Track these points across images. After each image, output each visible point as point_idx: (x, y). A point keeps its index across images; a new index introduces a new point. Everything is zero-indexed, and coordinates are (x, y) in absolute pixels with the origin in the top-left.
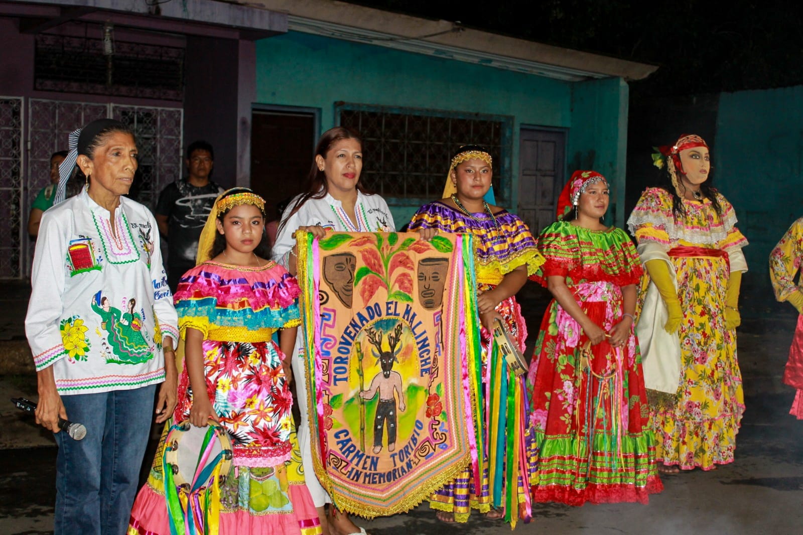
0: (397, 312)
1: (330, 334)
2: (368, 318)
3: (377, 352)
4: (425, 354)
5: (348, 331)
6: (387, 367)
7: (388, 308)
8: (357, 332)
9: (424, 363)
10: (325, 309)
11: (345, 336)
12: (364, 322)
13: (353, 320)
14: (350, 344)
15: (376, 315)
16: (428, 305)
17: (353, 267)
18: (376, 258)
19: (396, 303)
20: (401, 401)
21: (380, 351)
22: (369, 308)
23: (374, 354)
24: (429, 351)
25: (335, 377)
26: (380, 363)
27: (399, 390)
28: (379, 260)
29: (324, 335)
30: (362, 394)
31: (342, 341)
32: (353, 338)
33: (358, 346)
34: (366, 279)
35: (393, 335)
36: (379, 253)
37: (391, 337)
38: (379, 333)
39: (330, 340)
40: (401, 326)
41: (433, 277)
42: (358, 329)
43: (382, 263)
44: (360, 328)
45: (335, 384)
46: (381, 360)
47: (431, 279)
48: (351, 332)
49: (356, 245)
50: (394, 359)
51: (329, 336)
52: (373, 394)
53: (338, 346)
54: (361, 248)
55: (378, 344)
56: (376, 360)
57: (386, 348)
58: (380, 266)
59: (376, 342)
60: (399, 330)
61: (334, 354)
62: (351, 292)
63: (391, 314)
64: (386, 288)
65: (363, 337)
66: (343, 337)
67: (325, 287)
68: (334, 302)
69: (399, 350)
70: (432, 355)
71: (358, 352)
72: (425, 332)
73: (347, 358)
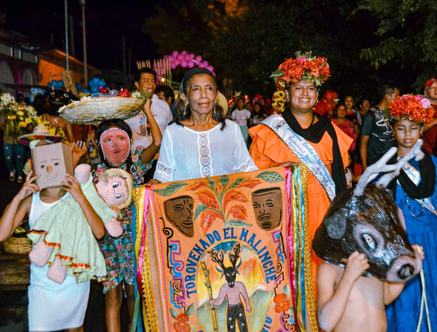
0: (234, 235)
1: (179, 259)
2: (209, 243)
3: (220, 268)
4: (268, 265)
5: (192, 255)
6: (231, 279)
7: (225, 234)
8: (201, 254)
9: (268, 272)
10: (172, 241)
11: (190, 259)
12: (206, 246)
13: (196, 245)
14: (195, 264)
15: (215, 240)
16: (266, 226)
17: (191, 206)
18: (211, 196)
19: (232, 229)
20: (248, 304)
21: (223, 266)
22: (208, 236)
23: (218, 270)
24: (271, 263)
25: (187, 291)
26: (224, 276)
27: (245, 296)
28: (213, 198)
29: (175, 261)
30: (211, 302)
31: (189, 263)
32: (198, 260)
33: (203, 265)
34: (203, 214)
35: (233, 253)
36: (213, 193)
37: (232, 255)
38: (220, 253)
39: (180, 264)
40: (239, 246)
41: (267, 204)
42: (201, 252)
43: (217, 200)
44: (203, 251)
45: (189, 297)
46: (225, 274)
47: (265, 205)
48: (195, 255)
49: (192, 189)
50: (236, 272)
51: (178, 261)
52: (221, 301)
53: (186, 268)
54: (197, 191)
55: (221, 262)
56: (220, 274)
57: (228, 264)
58: (216, 202)
59: (219, 260)
60: (237, 250)
61: (184, 274)
62: (192, 225)
63: (229, 238)
64: (222, 218)
65: (206, 258)
66: (188, 260)
67: (168, 225)
68: (178, 235)
69: (240, 264)
70: (275, 265)
71: (204, 269)
72: (265, 248)
73: (194, 276)
